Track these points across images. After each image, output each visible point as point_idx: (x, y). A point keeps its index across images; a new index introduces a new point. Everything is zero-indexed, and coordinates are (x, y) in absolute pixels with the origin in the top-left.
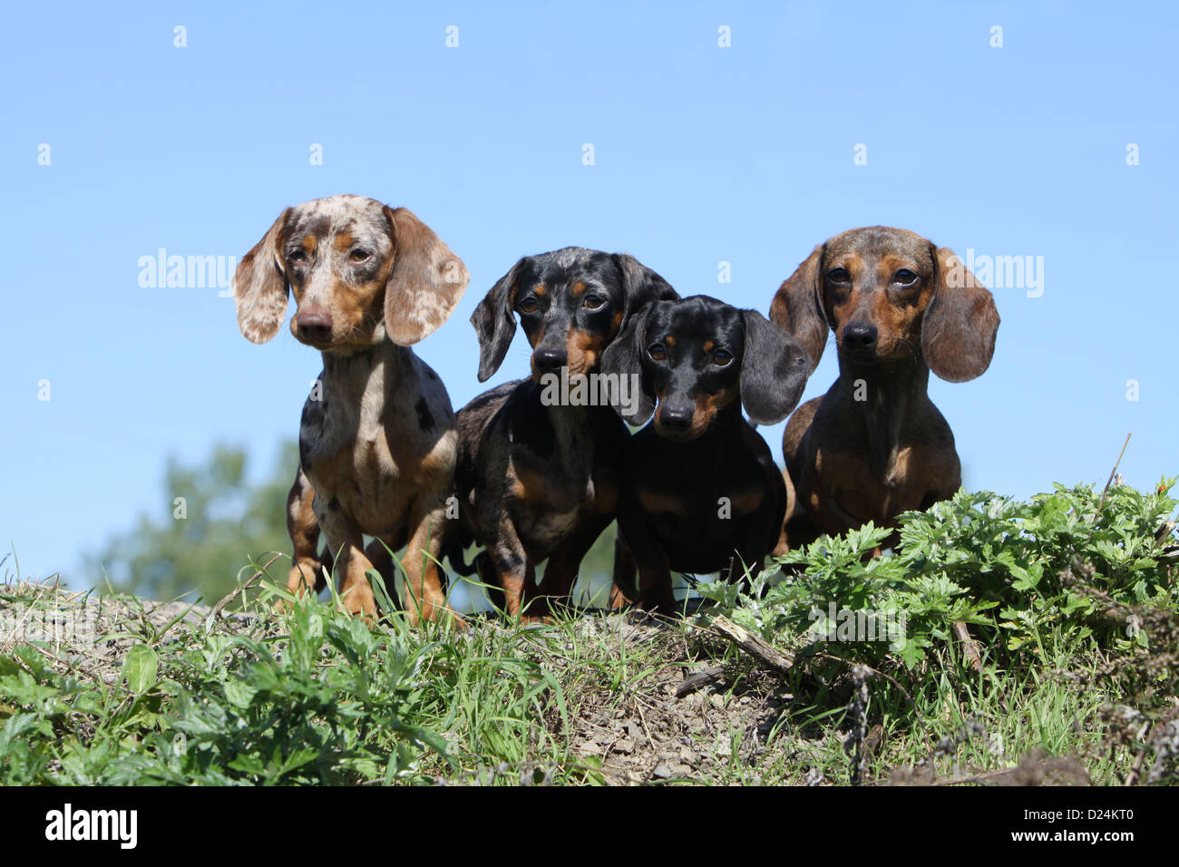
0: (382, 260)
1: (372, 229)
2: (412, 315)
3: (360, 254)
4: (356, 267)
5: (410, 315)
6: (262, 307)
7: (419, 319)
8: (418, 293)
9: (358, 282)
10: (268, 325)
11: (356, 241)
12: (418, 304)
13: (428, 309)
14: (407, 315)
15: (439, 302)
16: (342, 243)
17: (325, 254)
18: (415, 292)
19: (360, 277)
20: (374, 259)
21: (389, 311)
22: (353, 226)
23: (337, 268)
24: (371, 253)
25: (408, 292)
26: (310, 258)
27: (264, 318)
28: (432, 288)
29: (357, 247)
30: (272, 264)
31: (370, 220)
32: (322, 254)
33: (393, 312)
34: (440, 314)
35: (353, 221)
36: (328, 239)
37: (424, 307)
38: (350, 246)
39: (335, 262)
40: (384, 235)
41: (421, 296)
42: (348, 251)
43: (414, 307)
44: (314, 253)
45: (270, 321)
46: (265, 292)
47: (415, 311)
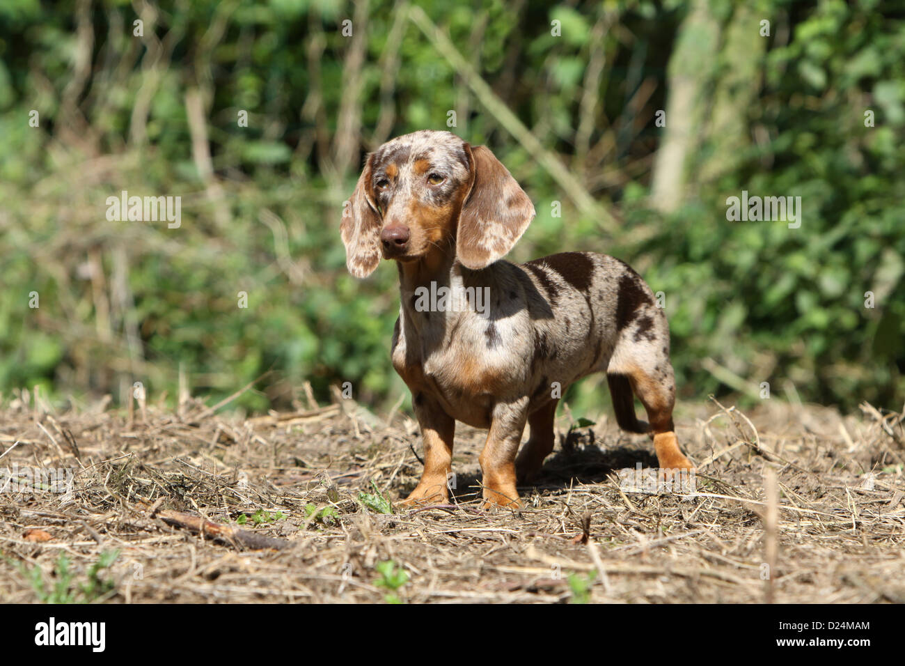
0: (456, 184)
1: (449, 158)
2: (481, 242)
3: (437, 177)
4: (434, 189)
5: (479, 242)
6: (363, 244)
7: (487, 246)
8: (488, 223)
9: (436, 202)
10: (369, 258)
11: (432, 166)
12: (487, 233)
13: (495, 238)
14: (476, 242)
15: (505, 233)
16: (420, 168)
17: (405, 179)
18: (486, 222)
19: (438, 198)
20: (449, 181)
21: (461, 237)
22: (430, 153)
23: (416, 190)
24: (446, 177)
25: (480, 221)
26: (393, 184)
27: (365, 253)
28: (500, 220)
29: (432, 171)
30: (366, 205)
31: (447, 149)
32: (403, 179)
33: (464, 238)
34: (505, 244)
35: (432, 149)
36: (407, 165)
37: (492, 236)
38: (426, 171)
39: (414, 185)
40: (459, 164)
41: (491, 225)
42: (425, 175)
43: (483, 235)
44: (396, 178)
45: (371, 255)
46: (363, 231)
47: (484, 239)
